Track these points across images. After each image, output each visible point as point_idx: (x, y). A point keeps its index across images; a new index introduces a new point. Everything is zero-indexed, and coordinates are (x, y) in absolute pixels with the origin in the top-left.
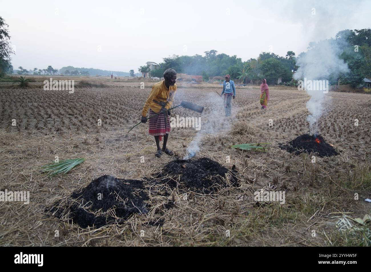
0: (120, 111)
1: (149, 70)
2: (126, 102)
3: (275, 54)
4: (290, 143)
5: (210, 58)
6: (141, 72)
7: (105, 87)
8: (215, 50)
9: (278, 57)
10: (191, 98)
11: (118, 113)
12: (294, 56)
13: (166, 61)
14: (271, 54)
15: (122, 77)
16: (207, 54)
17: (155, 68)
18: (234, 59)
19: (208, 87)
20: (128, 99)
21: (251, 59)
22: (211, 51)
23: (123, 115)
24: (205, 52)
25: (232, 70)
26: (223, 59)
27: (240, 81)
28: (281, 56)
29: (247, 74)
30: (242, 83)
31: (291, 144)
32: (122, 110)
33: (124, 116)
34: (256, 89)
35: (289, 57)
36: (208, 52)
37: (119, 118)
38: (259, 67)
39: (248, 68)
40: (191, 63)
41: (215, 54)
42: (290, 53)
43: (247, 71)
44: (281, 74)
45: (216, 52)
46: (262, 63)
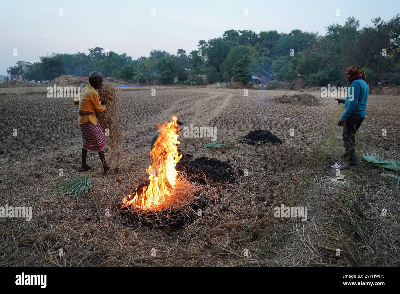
1: (23, 72)
3: (166, 52)
5: (96, 57)
6: (11, 74)
8: (100, 47)
9: (170, 55)
12: (185, 54)
13: (43, 60)
14: (162, 52)
16: (91, 51)
18: (124, 57)
21: (142, 57)
22: (96, 48)
24: (89, 50)
25: (125, 70)
26: (111, 58)
27: (135, 82)
28: (172, 54)
29: (142, 74)
35: (179, 55)
38: (154, 66)
39: (143, 67)
40: (73, 63)
41: (101, 52)
42: (181, 51)
43: (142, 70)
44: (177, 73)
45: (102, 50)
46: (157, 62)
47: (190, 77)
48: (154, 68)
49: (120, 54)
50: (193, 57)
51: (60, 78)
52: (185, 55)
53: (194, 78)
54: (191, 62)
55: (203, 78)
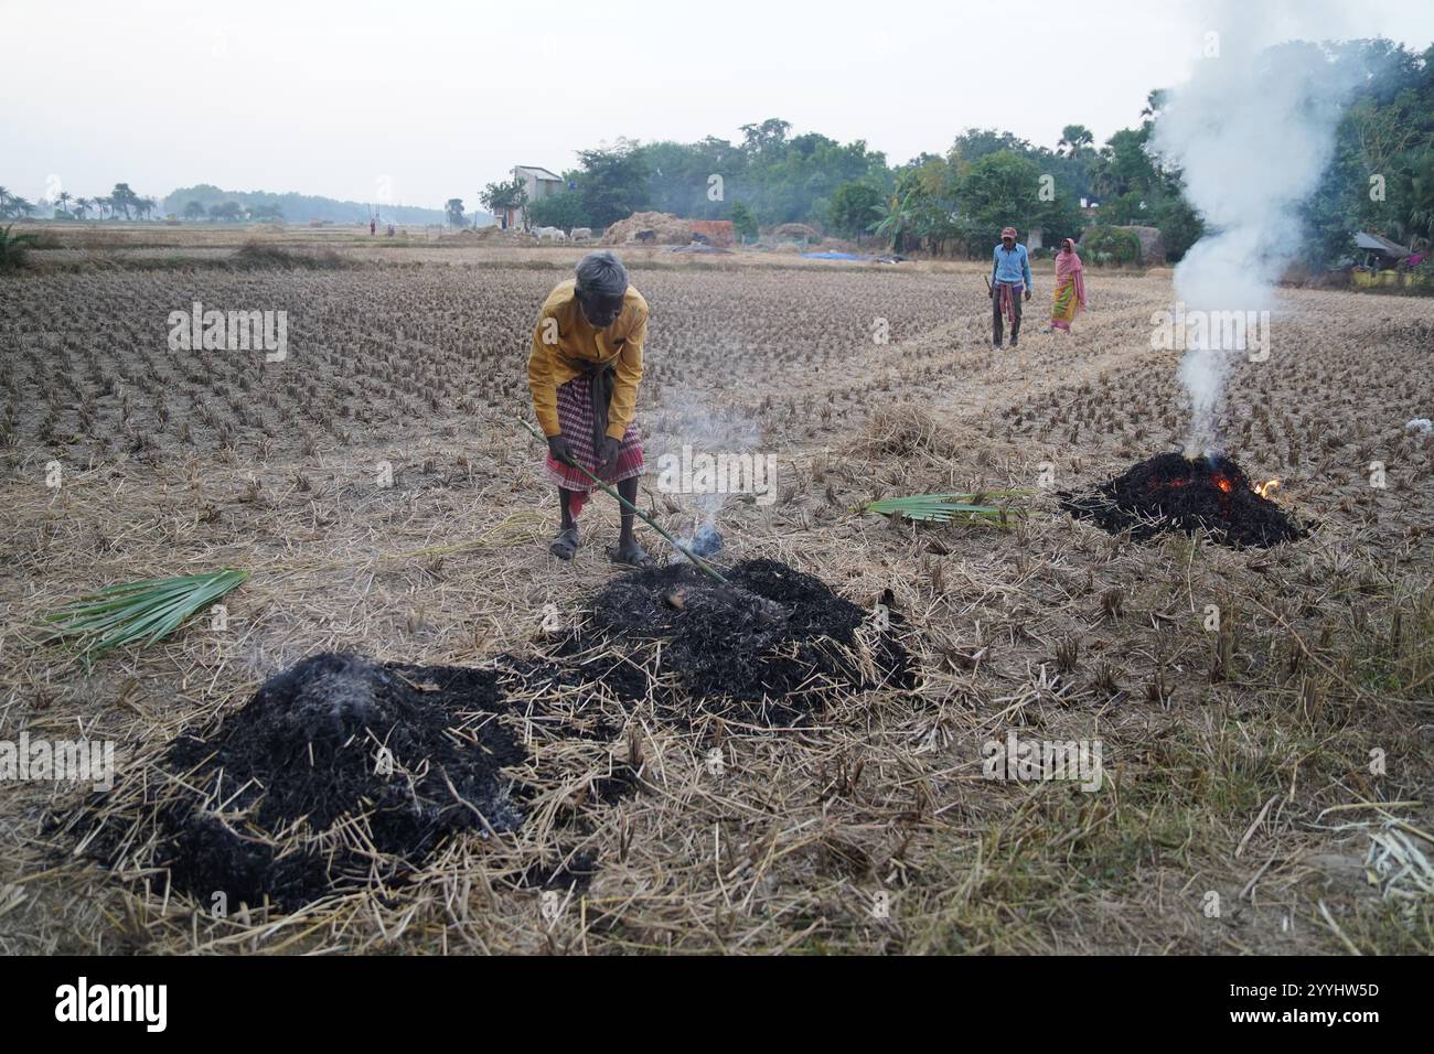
0: (406, 363)
1: (524, 199)
2: (428, 325)
3: (1015, 136)
4: (1106, 489)
5: (762, 152)
6: (492, 206)
7: (344, 267)
8: (781, 119)
9: (1029, 149)
10: (691, 309)
11: (396, 370)
12: (1089, 145)
13: (588, 164)
14: (999, 136)
15: (414, 229)
16: (751, 133)
17: (548, 193)
18: (857, 154)
19: (757, 267)
20: (439, 313)
21: (924, 155)
22: (767, 122)
23: (417, 379)
24: (744, 128)
25: (848, 200)
26: (812, 156)
27: (882, 243)
28: (1038, 147)
29: (907, 215)
30: (888, 249)
31: (1111, 497)
32: (413, 359)
33: (419, 385)
34: (945, 272)
35: (1068, 148)
36: (754, 128)
37: (398, 392)
38: (955, 189)
39: (912, 190)
40: (689, 172)
41: (783, 136)
42: (1073, 133)
43: (909, 202)
44: (1040, 215)
45: (785, 130)
46: (966, 171)
47: (1090, 231)
48: (951, 193)
49: (843, 143)
50: (1118, 157)
51: (631, 220)
52: (1090, 150)
53: (1105, 235)
54: (1106, 177)
55: (1142, 239)
